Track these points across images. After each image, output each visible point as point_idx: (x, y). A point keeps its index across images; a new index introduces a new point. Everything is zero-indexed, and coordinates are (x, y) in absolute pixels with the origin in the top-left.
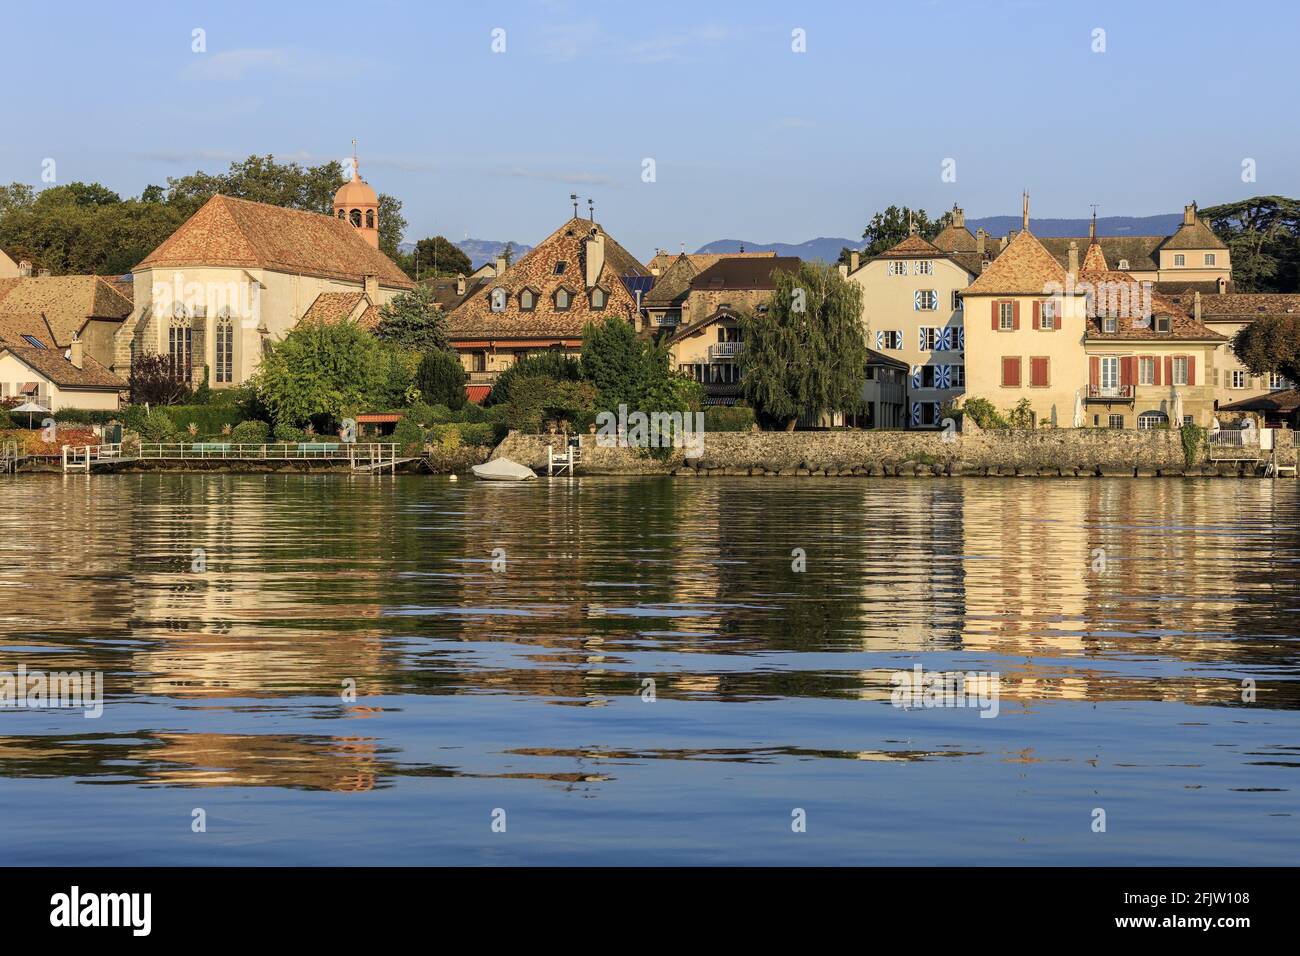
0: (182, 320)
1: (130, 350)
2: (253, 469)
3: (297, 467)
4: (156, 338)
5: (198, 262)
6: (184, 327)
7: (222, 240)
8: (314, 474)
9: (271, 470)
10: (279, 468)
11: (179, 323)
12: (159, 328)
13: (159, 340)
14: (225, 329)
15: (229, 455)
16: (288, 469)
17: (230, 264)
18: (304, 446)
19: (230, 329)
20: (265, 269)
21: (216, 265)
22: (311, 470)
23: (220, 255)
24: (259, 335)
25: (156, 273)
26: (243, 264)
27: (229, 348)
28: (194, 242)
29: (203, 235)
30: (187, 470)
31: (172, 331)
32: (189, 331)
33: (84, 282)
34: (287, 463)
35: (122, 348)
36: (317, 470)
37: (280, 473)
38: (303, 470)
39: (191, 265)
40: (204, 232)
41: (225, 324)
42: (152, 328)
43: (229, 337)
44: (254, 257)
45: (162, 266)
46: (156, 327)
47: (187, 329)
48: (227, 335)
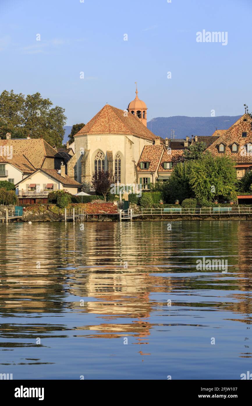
0: (100, 157)
1: (74, 170)
2: (193, 219)
3: (214, 218)
4: (90, 165)
5: (108, 132)
6: (101, 160)
7: (114, 123)
8: (221, 220)
9: (201, 219)
10: (205, 218)
11: (99, 158)
12: (90, 161)
13: (91, 165)
14: (118, 160)
15: (182, 213)
16: (209, 218)
17: (120, 133)
18: (215, 209)
19: (120, 161)
20: (134, 136)
21: (115, 134)
22: (220, 219)
23: (115, 130)
24: (133, 163)
25: (89, 138)
26: (125, 133)
27: (120, 169)
28: (103, 124)
29: (106, 121)
30: (162, 220)
31: (96, 162)
32: (103, 161)
33: (38, 142)
34: (210, 216)
35: (70, 169)
36: (223, 219)
37: (206, 220)
38: (217, 219)
39: (105, 134)
40: (106, 120)
41: (118, 159)
42: (88, 161)
43: (120, 164)
44: (128, 131)
45: (92, 134)
46: (89, 160)
47: (102, 161)
48: (119, 163)
